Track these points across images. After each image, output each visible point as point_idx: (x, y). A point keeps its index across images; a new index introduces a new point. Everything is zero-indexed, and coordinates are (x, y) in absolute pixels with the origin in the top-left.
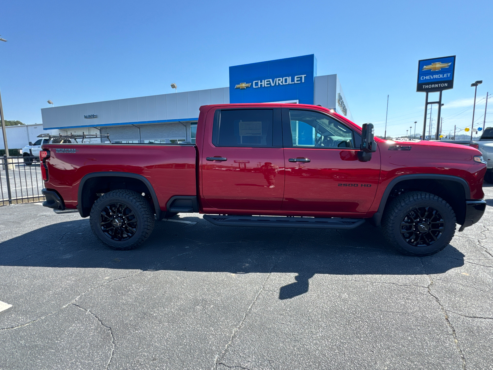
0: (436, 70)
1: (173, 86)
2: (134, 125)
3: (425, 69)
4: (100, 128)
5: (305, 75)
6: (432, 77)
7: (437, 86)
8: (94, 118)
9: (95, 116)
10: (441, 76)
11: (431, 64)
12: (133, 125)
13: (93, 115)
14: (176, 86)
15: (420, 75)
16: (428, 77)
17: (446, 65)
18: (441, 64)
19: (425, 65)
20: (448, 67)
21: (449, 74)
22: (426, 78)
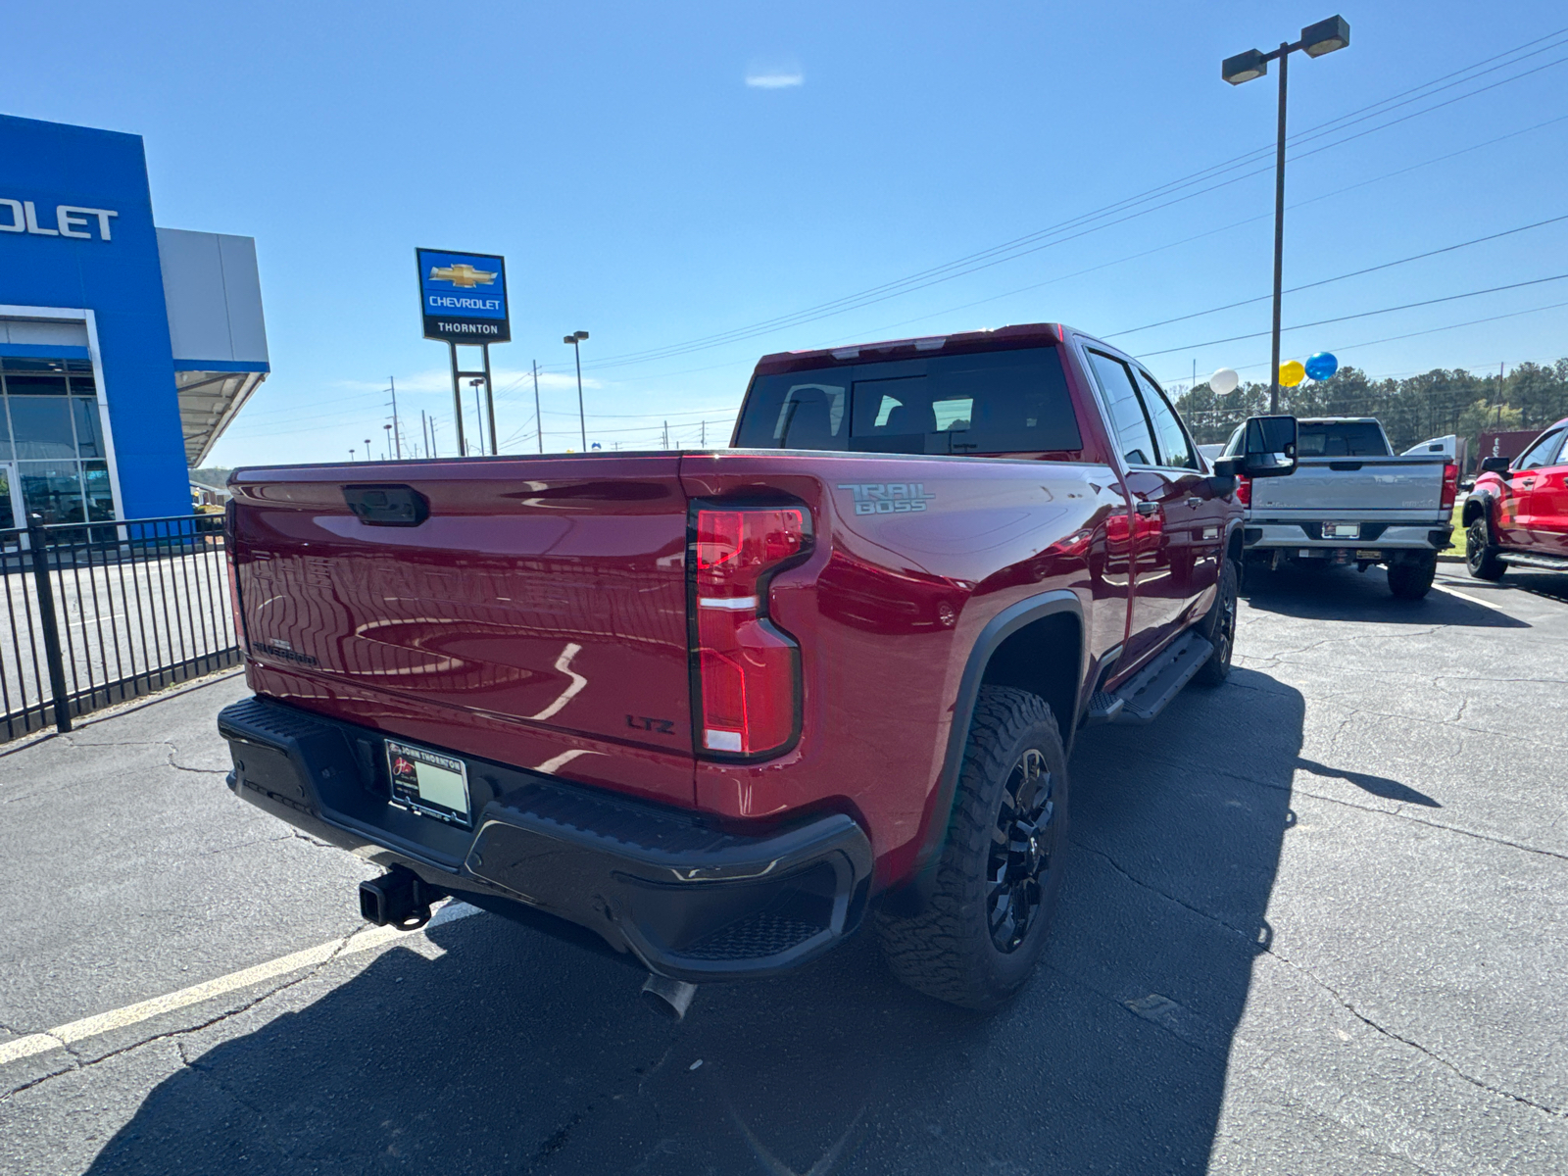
0: (466, 286)
3: (437, 276)
5: (114, 214)
6: (458, 302)
7: (475, 331)
10: (480, 304)
11: (450, 267)
15: (426, 295)
16: (447, 302)
17: (487, 278)
18: (474, 270)
19: (437, 267)
20: (491, 283)
21: (497, 302)
22: (444, 301)
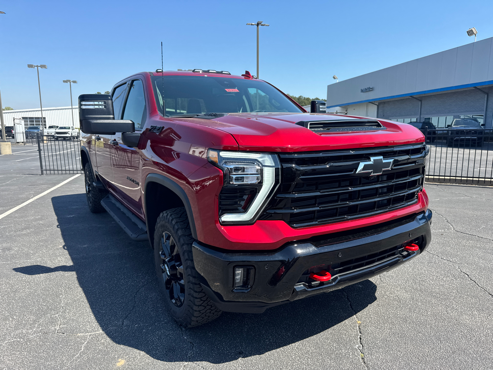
1: (470, 33)
2: (413, 97)
4: (379, 103)
8: (370, 91)
9: (371, 88)
12: (411, 96)
13: (369, 87)
14: (475, 32)
